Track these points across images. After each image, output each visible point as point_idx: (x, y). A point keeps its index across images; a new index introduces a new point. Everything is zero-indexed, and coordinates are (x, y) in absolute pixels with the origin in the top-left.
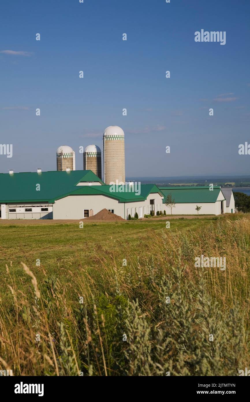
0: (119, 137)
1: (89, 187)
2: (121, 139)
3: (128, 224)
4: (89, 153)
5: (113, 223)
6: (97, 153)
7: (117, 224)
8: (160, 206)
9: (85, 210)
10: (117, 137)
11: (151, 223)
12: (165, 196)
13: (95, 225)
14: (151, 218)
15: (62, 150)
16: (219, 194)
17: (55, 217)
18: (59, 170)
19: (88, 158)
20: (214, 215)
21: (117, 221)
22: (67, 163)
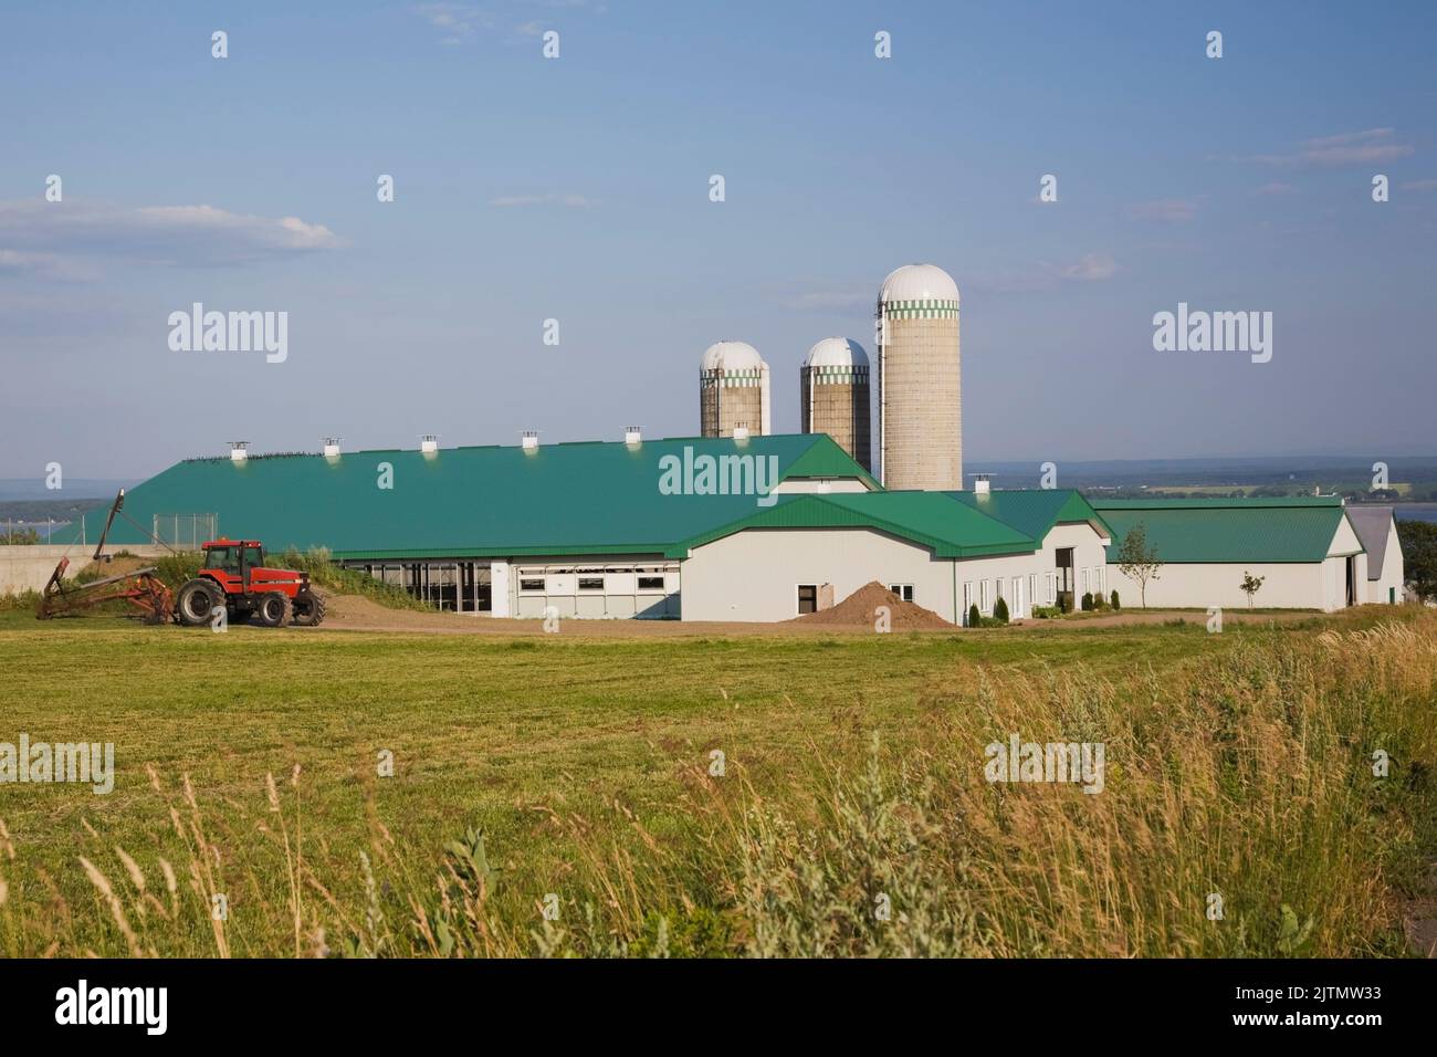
0: (940, 306)
1: (818, 499)
2: (946, 316)
3: (959, 641)
4: (825, 368)
5: (900, 639)
6: (853, 368)
7: (915, 643)
8: (1094, 573)
9: (800, 587)
10: (933, 306)
11: (1049, 641)
12: (1114, 537)
13: (831, 645)
14: (1060, 621)
15: (720, 357)
16: (1340, 527)
17: (689, 613)
18: (708, 434)
19: (820, 388)
20: (1317, 611)
21: (919, 630)
22: (740, 408)
